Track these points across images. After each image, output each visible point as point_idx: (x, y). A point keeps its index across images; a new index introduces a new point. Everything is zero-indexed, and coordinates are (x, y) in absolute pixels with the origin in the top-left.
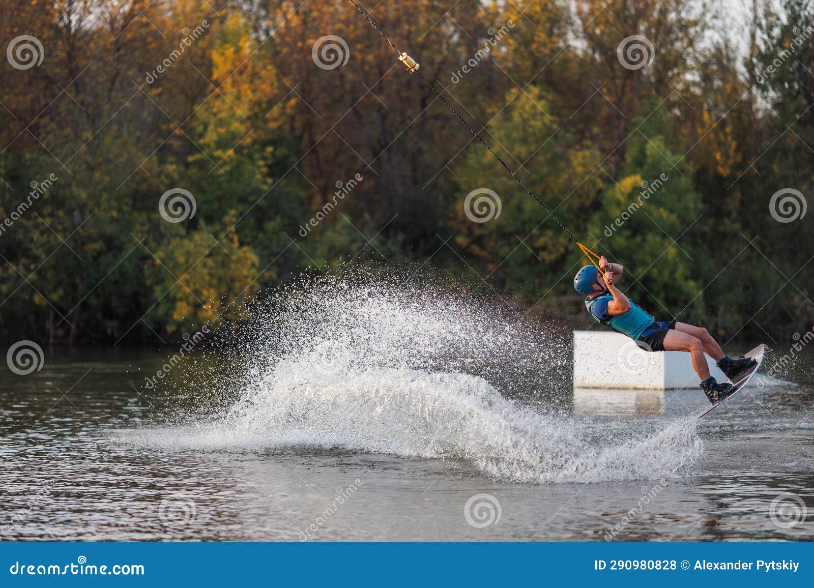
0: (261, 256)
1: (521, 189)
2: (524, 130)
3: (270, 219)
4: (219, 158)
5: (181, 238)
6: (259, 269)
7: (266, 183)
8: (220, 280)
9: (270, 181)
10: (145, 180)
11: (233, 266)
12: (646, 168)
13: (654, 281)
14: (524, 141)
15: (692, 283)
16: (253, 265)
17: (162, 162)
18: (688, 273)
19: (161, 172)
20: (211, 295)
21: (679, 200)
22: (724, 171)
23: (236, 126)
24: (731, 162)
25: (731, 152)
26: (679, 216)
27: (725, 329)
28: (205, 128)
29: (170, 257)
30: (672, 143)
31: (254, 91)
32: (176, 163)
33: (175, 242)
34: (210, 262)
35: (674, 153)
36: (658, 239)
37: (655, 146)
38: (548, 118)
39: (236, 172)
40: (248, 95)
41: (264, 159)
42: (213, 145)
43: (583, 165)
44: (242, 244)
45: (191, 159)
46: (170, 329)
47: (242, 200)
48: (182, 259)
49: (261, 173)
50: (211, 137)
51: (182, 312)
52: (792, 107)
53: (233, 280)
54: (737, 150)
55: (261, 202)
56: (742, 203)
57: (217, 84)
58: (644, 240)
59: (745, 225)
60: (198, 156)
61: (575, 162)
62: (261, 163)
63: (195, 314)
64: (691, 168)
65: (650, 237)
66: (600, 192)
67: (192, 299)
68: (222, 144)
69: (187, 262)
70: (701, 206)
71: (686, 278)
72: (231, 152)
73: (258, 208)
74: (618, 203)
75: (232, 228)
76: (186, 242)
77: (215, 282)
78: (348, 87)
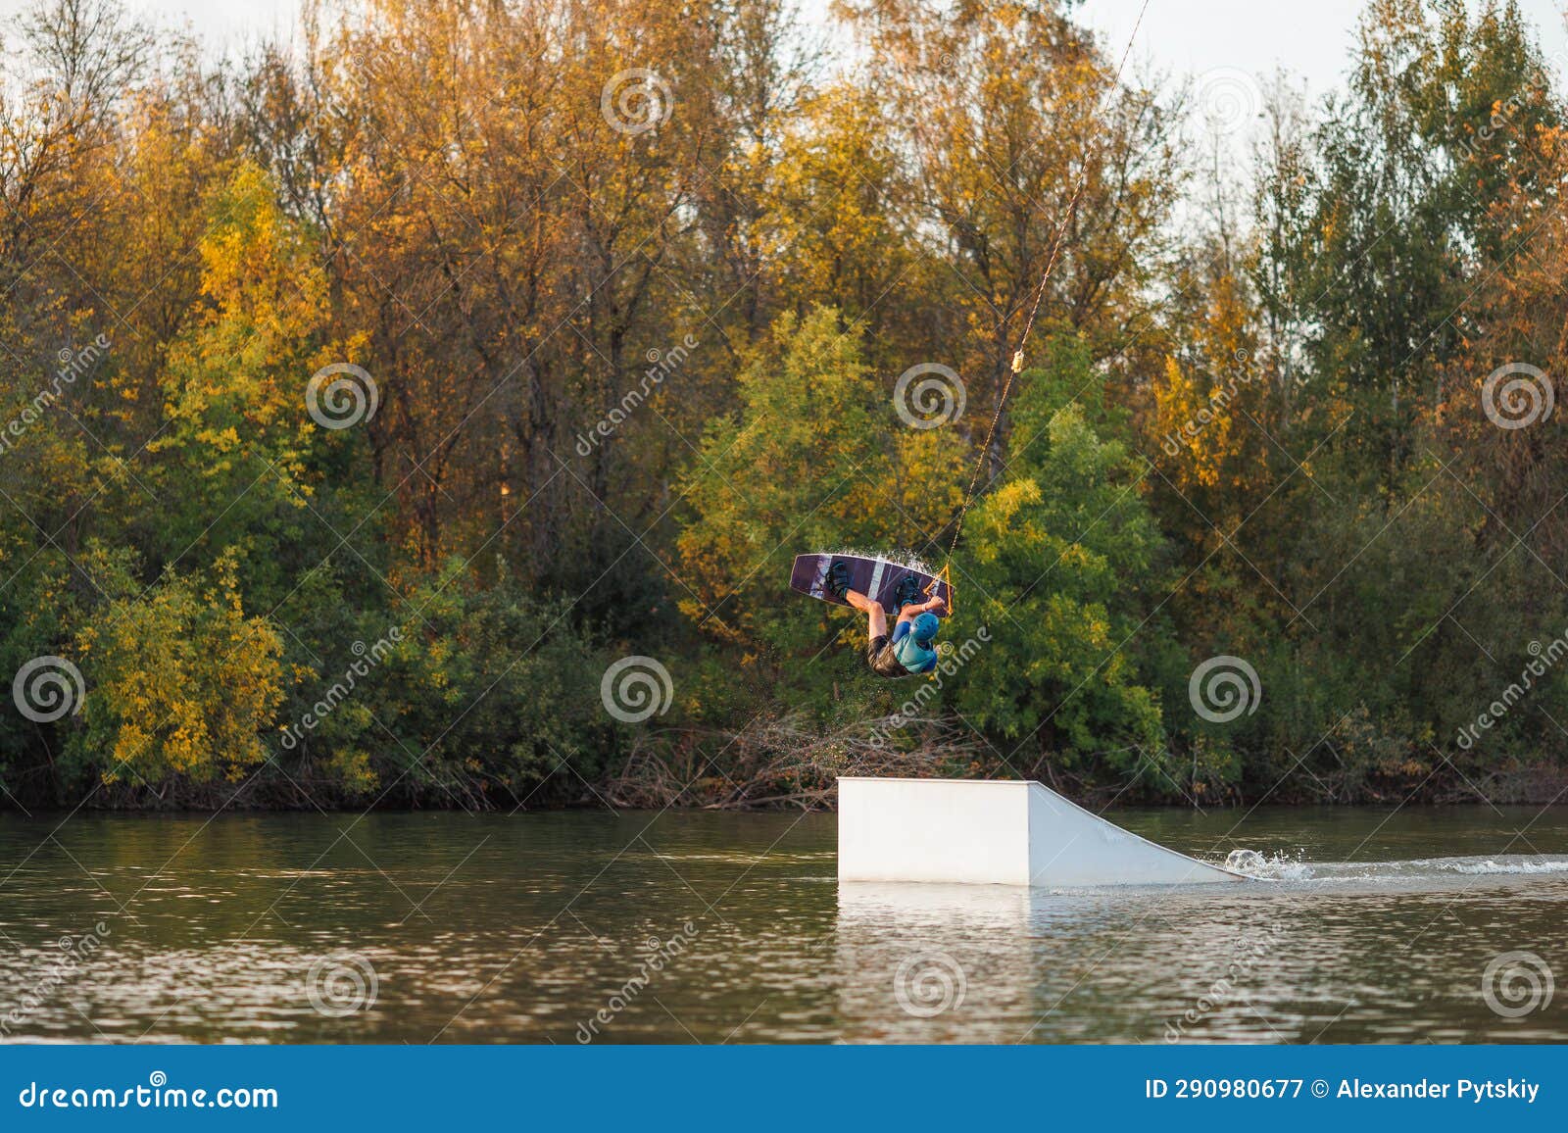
0: (288, 637)
1: (802, 507)
2: (810, 393)
3: (311, 566)
4: (208, 445)
5: (131, 598)
6: (281, 661)
7: (303, 495)
8: (206, 682)
9: (309, 490)
10: (60, 489)
11: (232, 656)
12: (1048, 465)
13: (1069, 687)
14: (809, 413)
15: (1140, 692)
16: (271, 654)
17: (93, 452)
18: (1134, 672)
19: (90, 474)
20: (189, 712)
21: (1115, 529)
22: (1207, 477)
23: (240, 382)
24: (1219, 457)
25: (1222, 440)
26: (1112, 561)
27: (1207, 781)
28: (182, 388)
29: (108, 638)
30: (1099, 420)
31: (282, 316)
32: (125, 455)
33: (120, 608)
34: (186, 647)
35: (1104, 438)
36: (1071, 604)
37: (1065, 423)
38: (854, 370)
39: (242, 474)
40: (269, 322)
41: (299, 447)
42: (196, 420)
43: (924, 461)
44: (250, 612)
45: (152, 447)
46: (109, 778)
47: (254, 528)
48: (130, 643)
49: (291, 474)
50: (193, 403)
51: (131, 745)
52: (1340, 351)
53: (231, 682)
54: (1232, 435)
55: (293, 532)
56: (1244, 538)
57: (211, 302)
58: (1043, 608)
59: (1249, 578)
60: (168, 441)
61: (908, 456)
62: (292, 454)
63: (157, 749)
64: (1141, 469)
65: (1056, 601)
66: (957, 511)
67: (150, 719)
68: (212, 418)
69: (140, 647)
70: (1160, 541)
71: (1130, 683)
72: (231, 434)
73: (288, 546)
74: (992, 535)
75: (232, 582)
76: (139, 608)
77: (195, 686)
78: (467, 308)
